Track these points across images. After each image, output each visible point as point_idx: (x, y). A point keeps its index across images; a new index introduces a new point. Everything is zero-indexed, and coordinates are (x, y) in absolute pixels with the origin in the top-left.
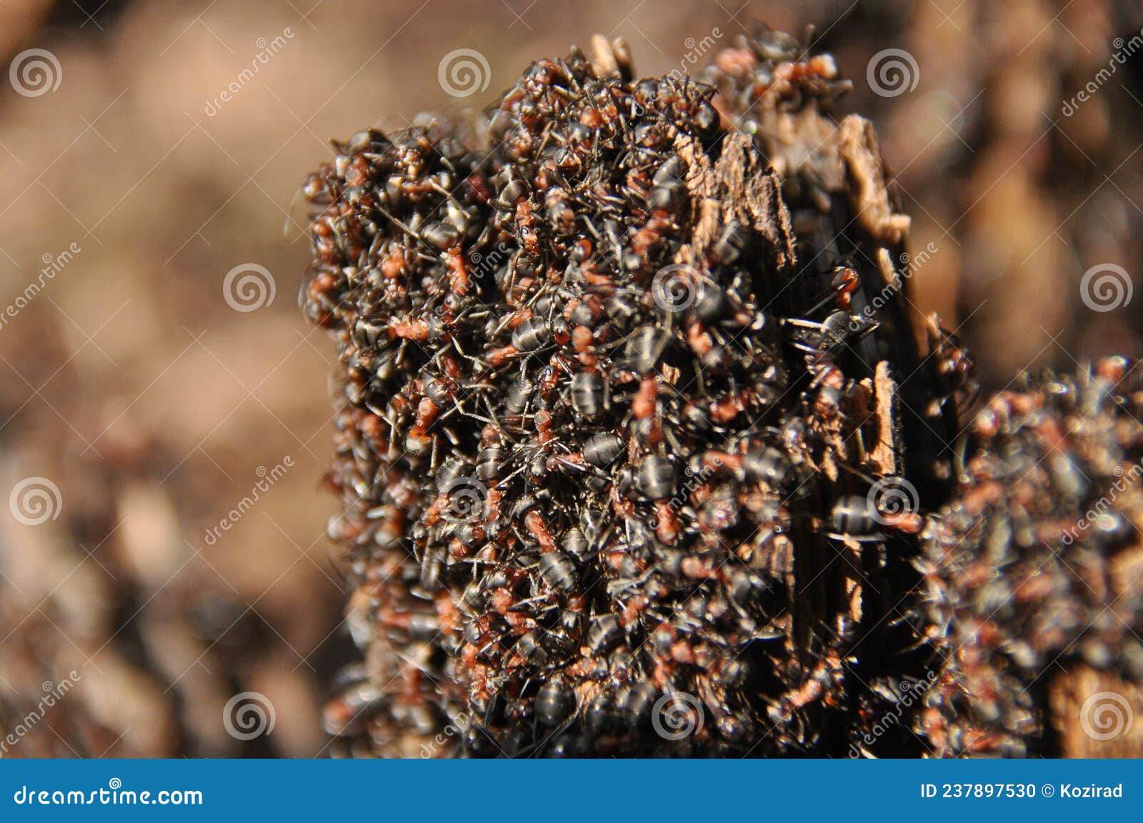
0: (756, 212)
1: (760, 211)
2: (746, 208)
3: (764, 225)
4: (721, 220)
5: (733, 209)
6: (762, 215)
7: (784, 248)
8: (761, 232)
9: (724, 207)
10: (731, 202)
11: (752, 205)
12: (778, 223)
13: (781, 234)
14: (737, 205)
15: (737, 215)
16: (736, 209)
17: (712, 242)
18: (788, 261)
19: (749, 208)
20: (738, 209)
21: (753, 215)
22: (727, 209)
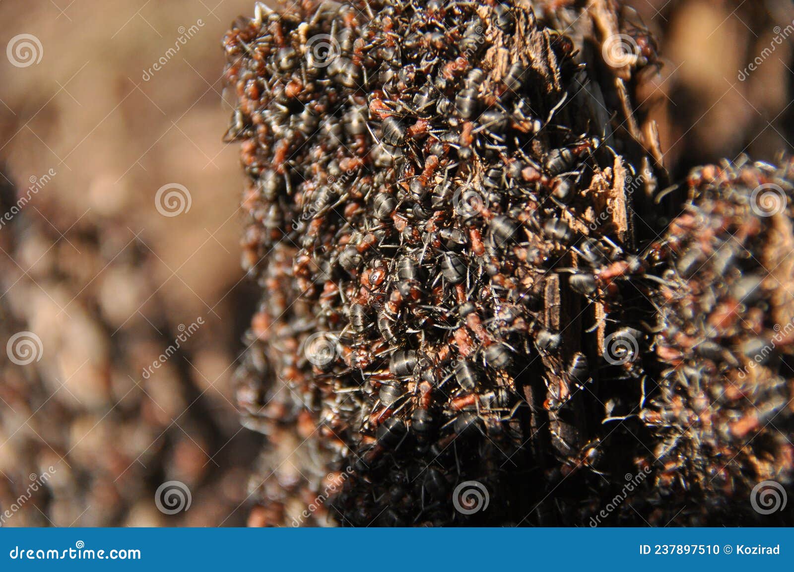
0: (533, 56)
1: (536, 56)
2: (526, 53)
3: (539, 65)
4: (509, 62)
5: (518, 54)
6: (537, 58)
7: (552, 80)
8: (536, 69)
9: (512, 53)
10: (516, 49)
11: (530, 52)
12: (548, 63)
13: (550, 71)
14: (520, 51)
15: (520, 59)
16: (520, 54)
17: (503, 77)
18: (555, 89)
19: (528, 53)
20: (521, 54)
21: (531, 58)
22: (514, 54)
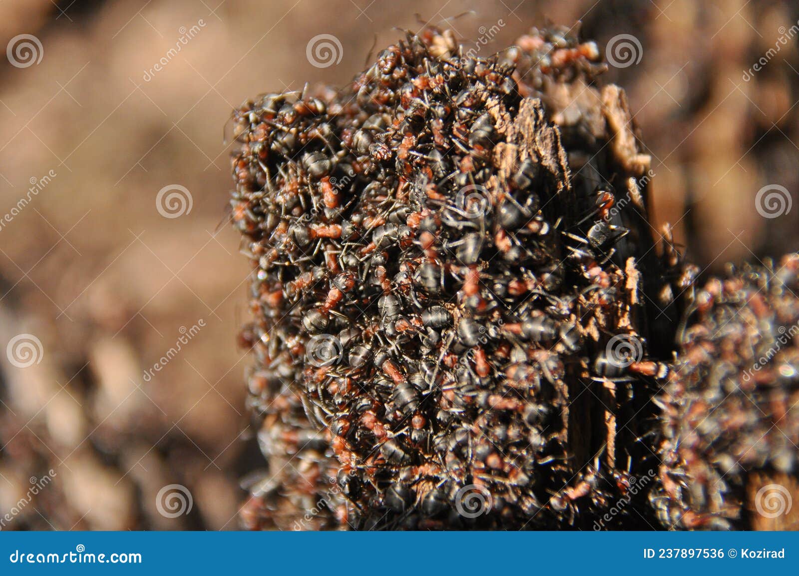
0: (542, 153)
1: (546, 153)
2: (536, 150)
3: (549, 162)
4: (518, 159)
5: (527, 151)
6: (547, 155)
7: (563, 178)
8: (546, 167)
9: (521, 149)
10: (525, 146)
11: (540, 148)
12: (558, 161)
13: (560, 168)
14: (529, 148)
15: (529, 155)
16: (529, 151)
17: (512, 174)
18: (565, 188)
19: (538, 150)
21: (541, 155)
22: (523, 150)
